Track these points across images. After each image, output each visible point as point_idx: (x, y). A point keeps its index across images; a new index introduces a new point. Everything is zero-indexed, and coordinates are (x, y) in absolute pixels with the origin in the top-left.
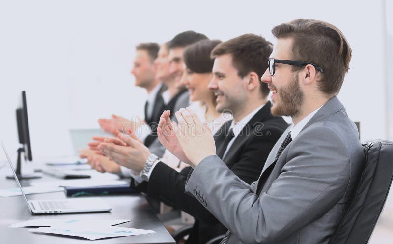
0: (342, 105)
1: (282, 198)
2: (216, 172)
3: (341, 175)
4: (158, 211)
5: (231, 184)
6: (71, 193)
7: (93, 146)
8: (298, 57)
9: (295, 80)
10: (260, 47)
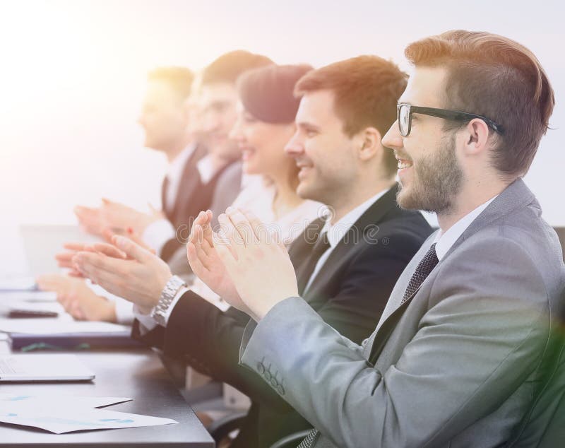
0: (532, 196)
1: (427, 376)
2: (301, 330)
3: (535, 330)
4: (182, 383)
5: (331, 353)
6: (20, 344)
7: (64, 261)
8: (457, 105)
9: (449, 145)
10: (388, 81)
